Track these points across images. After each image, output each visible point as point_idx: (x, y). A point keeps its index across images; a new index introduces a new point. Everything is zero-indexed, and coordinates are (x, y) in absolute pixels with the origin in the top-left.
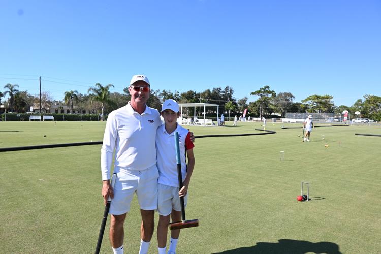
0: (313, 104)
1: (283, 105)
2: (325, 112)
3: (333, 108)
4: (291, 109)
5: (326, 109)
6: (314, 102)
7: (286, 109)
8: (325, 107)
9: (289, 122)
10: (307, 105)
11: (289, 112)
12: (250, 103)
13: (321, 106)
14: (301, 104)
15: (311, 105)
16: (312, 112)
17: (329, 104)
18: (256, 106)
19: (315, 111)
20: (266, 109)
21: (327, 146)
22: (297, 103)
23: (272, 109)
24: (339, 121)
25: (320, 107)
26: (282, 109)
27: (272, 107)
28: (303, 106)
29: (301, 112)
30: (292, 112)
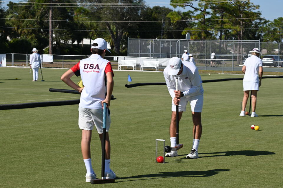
0: (204, 13)
1: (116, 13)
2: (237, 36)
3: (257, 25)
4: (141, 26)
5: (238, 28)
6: (206, 7)
7: (124, 26)
8: (236, 23)
9: (138, 66)
10: (187, 15)
11: (133, 35)
12: (11, 5)
13: (226, 20)
14: (168, 11)
15: (198, 17)
16: (200, 36)
17: (248, 15)
18: (33, 15)
19: (208, 35)
20: (63, 25)
21: (256, 128)
22: (156, 8)
23: (82, 26)
24: (275, 65)
25: (223, 23)
26: (114, 28)
27: (82, 19)
28: (176, 20)
29: (170, 36)
30: (144, 36)
